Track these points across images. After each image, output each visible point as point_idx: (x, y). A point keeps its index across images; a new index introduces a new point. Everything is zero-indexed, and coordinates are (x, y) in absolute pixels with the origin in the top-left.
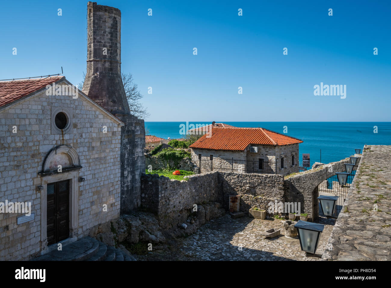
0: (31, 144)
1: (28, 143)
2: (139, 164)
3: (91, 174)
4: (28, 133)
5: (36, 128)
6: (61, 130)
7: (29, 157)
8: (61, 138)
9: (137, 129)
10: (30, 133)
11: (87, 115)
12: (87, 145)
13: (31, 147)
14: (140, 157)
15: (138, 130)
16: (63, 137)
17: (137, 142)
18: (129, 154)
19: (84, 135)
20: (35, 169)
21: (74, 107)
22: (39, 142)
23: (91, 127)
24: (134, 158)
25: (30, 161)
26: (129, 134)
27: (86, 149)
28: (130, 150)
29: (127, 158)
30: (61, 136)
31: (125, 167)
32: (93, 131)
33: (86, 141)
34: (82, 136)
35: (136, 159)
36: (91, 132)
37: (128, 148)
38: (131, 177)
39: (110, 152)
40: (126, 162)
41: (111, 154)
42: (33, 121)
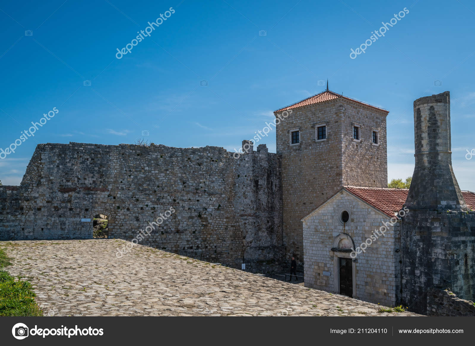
0: (328, 231)
1: (327, 230)
2: (440, 268)
3: (364, 259)
4: (327, 224)
5: (330, 221)
6: (344, 223)
7: (328, 238)
8: (344, 229)
9: (435, 225)
10: (328, 224)
11: (361, 212)
12: (361, 235)
13: (328, 232)
14: (440, 260)
15: (436, 228)
16: (344, 228)
17: (435, 241)
18: (422, 253)
19: (358, 227)
20: (330, 246)
21: (353, 206)
22: (332, 230)
23: (365, 221)
24: (431, 259)
25: (328, 241)
26: (422, 230)
27: (360, 239)
28: (423, 248)
29: (419, 257)
30: (343, 227)
31: (417, 265)
32: (366, 225)
33: (360, 232)
34: (357, 228)
35: (433, 260)
36: (364, 225)
37: (420, 246)
38: (426, 279)
39: (381, 244)
40: (417, 260)
41: (384, 246)
42: (329, 217)
